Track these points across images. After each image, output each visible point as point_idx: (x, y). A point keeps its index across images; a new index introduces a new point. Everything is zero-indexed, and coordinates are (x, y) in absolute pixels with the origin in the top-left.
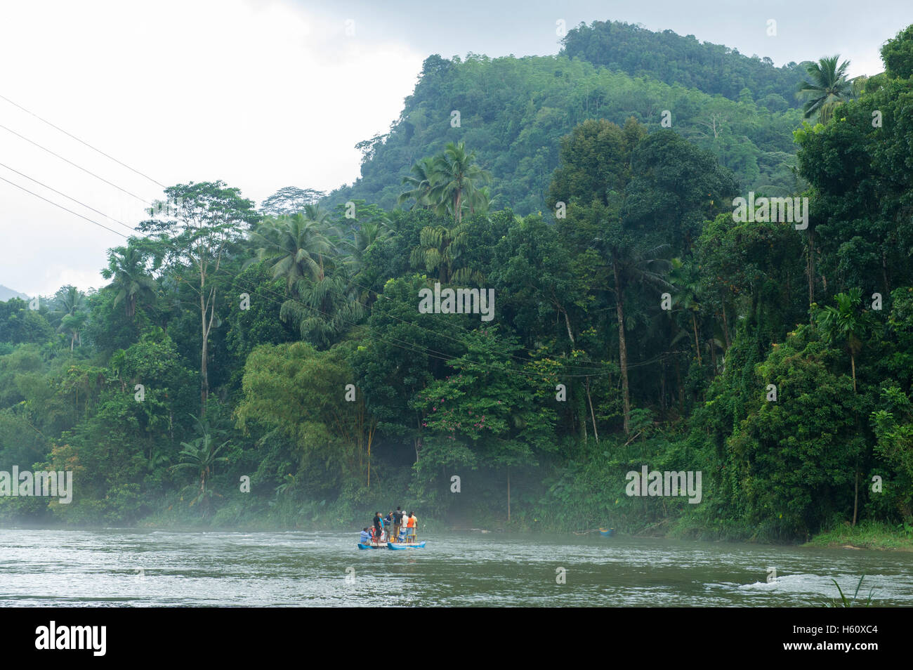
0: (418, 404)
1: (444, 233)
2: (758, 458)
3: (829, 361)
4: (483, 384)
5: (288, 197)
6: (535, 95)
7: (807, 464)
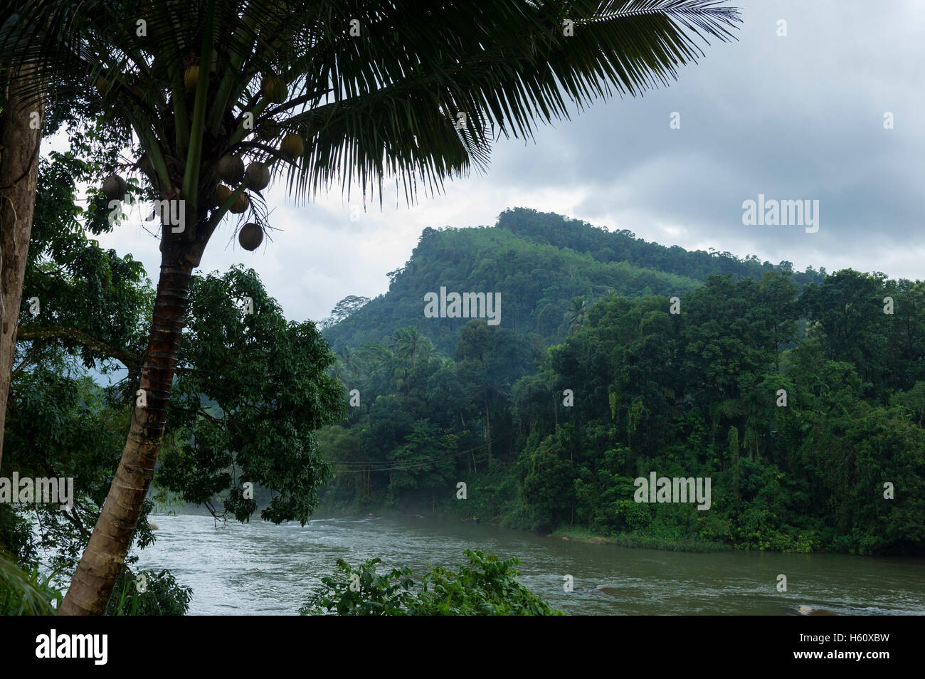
0: (390, 457)
1: (406, 370)
2: (530, 496)
3: (560, 454)
4: (421, 448)
5: (350, 301)
6: (480, 251)
7: (550, 500)
